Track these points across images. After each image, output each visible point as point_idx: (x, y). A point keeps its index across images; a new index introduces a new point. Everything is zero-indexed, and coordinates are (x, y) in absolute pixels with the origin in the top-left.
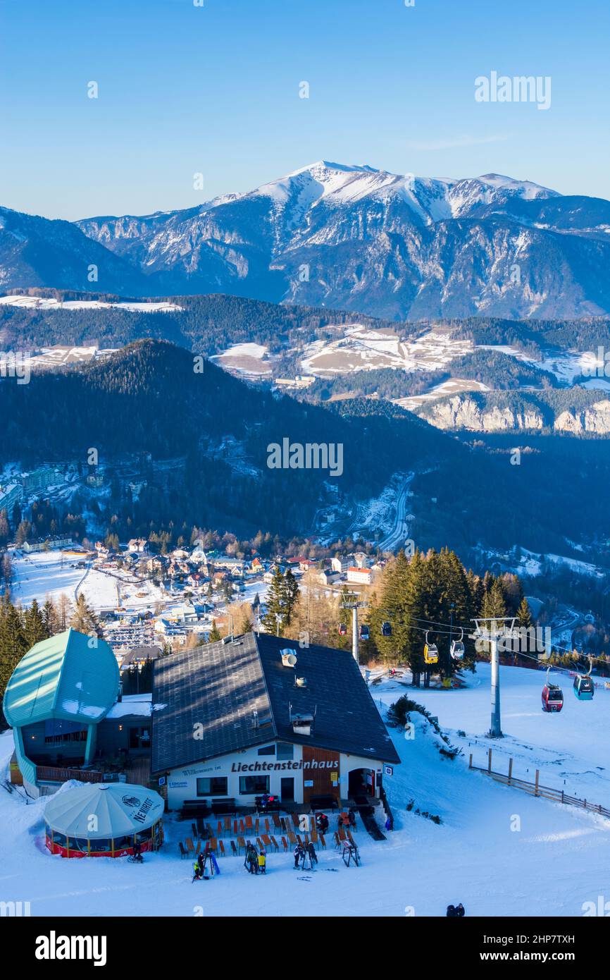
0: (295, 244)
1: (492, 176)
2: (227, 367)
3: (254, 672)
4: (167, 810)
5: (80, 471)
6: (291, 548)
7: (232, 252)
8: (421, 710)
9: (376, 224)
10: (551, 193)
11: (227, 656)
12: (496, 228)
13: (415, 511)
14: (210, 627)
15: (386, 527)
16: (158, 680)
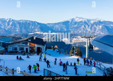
0: (72, 27)
1: (97, 19)
7: (64, 28)
9: (82, 24)
10: (104, 21)
12: (97, 25)
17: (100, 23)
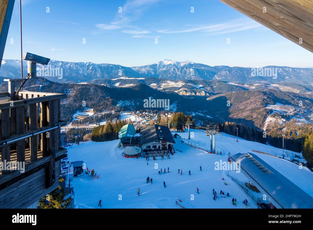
0: (160, 70)
1: (187, 61)
2: (151, 87)
3: (154, 130)
4: (142, 151)
5: (130, 101)
6: (160, 112)
7: (152, 71)
8: (178, 135)
9: (171, 67)
10: (195, 63)
11: (151, 128)
12: (188, 68)
13: (177, 107)
14: (148, 123)
15: (173, 109)
16: (141, 131)
17: (190, 65)
